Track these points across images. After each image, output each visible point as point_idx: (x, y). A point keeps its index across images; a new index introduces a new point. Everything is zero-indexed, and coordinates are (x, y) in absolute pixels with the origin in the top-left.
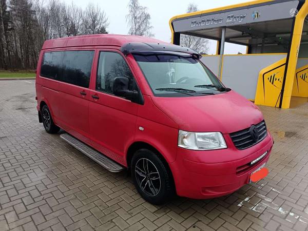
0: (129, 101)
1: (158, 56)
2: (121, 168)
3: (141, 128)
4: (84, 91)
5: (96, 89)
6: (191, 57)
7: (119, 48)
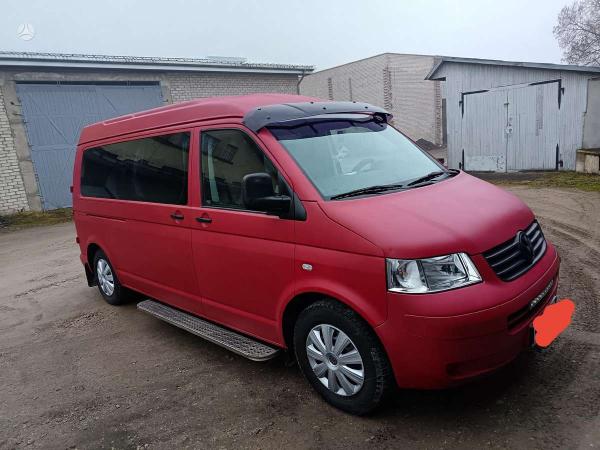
0: (275, 217)
1: (315, 126)
2: (273, 351)
3: (306, 267)
4: (178, 211)
5: (204, 204)
6: (371, 121)
7: (240, 120)
